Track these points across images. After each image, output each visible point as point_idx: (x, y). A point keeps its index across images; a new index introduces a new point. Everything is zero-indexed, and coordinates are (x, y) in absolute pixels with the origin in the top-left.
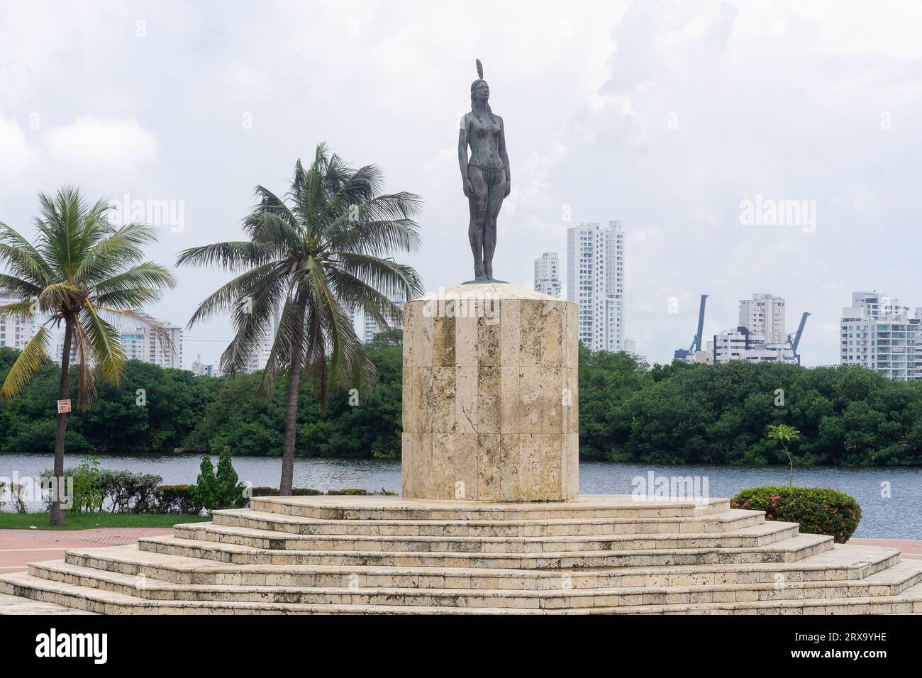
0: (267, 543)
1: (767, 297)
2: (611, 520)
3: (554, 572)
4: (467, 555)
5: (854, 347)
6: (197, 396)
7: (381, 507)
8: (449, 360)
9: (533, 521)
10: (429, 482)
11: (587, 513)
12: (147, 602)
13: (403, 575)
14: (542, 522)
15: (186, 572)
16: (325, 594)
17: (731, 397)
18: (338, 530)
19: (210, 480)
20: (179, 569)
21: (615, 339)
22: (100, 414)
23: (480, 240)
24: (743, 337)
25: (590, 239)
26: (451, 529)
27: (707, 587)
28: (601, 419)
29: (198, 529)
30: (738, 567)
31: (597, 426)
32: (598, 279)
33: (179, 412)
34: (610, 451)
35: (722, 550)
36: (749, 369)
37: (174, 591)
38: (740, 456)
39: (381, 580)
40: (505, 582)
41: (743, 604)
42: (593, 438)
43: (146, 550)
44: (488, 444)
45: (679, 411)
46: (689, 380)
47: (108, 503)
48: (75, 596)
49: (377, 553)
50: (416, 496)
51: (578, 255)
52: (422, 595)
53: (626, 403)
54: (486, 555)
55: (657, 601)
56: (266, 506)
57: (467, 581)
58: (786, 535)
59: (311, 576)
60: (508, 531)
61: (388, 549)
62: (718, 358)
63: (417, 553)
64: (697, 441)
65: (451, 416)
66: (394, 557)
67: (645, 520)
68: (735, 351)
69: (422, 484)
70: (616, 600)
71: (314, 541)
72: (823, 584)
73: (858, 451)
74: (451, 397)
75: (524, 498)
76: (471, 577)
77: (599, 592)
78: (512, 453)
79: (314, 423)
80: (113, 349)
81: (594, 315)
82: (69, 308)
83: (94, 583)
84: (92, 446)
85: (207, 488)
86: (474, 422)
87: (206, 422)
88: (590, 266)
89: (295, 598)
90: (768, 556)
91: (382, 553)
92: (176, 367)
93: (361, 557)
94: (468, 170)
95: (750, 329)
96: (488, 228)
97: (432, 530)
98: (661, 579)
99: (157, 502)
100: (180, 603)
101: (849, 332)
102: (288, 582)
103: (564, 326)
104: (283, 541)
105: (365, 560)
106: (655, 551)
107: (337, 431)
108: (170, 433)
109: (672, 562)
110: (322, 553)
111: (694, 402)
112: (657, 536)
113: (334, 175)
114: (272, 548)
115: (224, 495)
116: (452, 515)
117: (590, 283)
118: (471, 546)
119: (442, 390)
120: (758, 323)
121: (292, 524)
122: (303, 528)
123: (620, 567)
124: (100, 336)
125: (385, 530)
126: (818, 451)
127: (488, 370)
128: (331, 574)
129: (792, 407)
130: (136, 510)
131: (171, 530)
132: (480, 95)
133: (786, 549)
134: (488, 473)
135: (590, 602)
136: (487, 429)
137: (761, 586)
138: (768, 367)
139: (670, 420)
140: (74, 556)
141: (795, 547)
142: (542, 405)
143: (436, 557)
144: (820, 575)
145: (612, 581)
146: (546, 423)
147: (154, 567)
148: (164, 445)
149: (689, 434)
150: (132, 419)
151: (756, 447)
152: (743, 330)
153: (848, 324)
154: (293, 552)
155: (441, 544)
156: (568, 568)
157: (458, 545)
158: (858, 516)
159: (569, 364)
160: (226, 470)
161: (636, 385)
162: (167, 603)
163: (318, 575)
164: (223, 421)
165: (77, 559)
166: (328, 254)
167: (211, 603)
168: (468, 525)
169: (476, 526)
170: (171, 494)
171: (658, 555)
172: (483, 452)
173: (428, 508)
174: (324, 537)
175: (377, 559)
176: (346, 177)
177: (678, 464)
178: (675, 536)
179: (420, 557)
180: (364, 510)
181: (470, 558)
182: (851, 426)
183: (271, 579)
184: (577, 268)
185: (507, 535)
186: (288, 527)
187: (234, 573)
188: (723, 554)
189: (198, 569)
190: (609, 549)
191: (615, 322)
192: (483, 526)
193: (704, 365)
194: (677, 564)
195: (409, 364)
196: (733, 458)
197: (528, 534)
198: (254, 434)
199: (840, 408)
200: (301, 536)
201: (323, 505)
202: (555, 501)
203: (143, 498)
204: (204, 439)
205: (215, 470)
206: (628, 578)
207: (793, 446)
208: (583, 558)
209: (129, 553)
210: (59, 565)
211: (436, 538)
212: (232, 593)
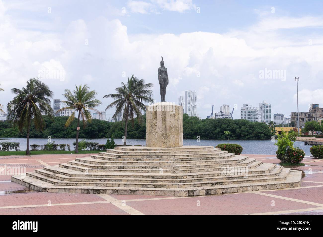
0: (117, 156)
1: (226, 105)
2: (189, 151)
3: (177, 162)
4: (159, 158)
5: (243, 115)
6: (108, 126)
7: (141, 149)
8: (156, 118)
9: (173, 151)
10: (152, 143)
11: (184, 149)
12: (92, 169)
13: (145, 163)
14: (174, 151)
15: (100, 163)
16: (129, 167)
17: (218, 126)
18: (132, 153)
19: (109, 143)
20: (99, 162)
21: (195, 114)
22: (88, 130)
23: (162, 93)
24: (221, 113)
25: (190, 93)
26: (156, 153)
27: (209, 164)
28: (192, 130)
29: (103, 154)
30: (215, 160)
31: (191, 132)
32: (192, 102)
33: (105, 130)
34: (194, 137)
35: (211, 157)
36: (221, 120)
37: (97, 167)
38: (220, 137)
39: (141, 164)
40: (167, 164)
41: (216, 168)
42: (190, 134)
43: (92, 158)
44: (164, 135)
45: (208, 128)
46: (210, 122)
47: (88, 148)
48: (77, 168)
49: (140, 158)
50: (149, 146)
51: (187, 97)
52: (149, 167)
53: (197, 127)
54: (163, 158)
55: (198, 167)
56: (118, 149)
57: (159, 164)
58: (225, 154)
59: (126, 163)
60: (167, 153)
61: (143, 157)
62: (216, 118)
63: (148, 158)
64: (211, 134)
65: (156, 130)
66: (144, 159)
67: (196, 151)
68: (219, 116)
69: (150, 144)
70: (189, 167)
71: (127, 156)
72: (232, 163)
73: (244, 136)
74: (156, 126)
75: (171, 146)
76: (159, 163)
77: (186, 166)
78: (169, 137)
79: (133, 131)
80: (89, 116)
81: (191, 109)
82: (80, 108)
83: (81, 165)
84: (86, 137)
85: (108, 145)
86: (161, 131)
87: (110, 132)
88: (190, 99)
89: (123, 168)
90: (221, 158)
91: (141, 158)
92: (105, 120)
93: (137, 159)
94: (160, 79)
95: (223, 112)
96: (164, 91)
97: (152, 153)
98: (199, 163)
99: (98, 148)
100: (99, 169)
101: (242, 112)
102: (121, 165)
103: (179, 111)
104: (121, 156)
105: (138, 160)
106: (198, 157)
107: (137, 133)
108: (102, 134)
109: (201, 159)
110: (129, 158)
111: (211, 127)
112: (198, 154)
113: (135, 81)
114: (118, 157)
115: (112, 146)
116: (156, 150)
117: (190, 102)
118: (160, 156)
119: (154, 124)
120: (224, 110)
121: (123, 152)
122: (125, 153)
123: (191, 160)
124: (87, 113)
125: (142, 153)
126: (235, 136)
127: (164, 120)
128: (130, 163)
129: (230, 127)
130: (94, 150)
131: (98, 154)
132: (162, 63)
133: (225, 156)
134: (164, 141)
135: (184, 168)
136: (164, 132)
137: (220, 164)
138: (226, 119)
139: (206, 130)
140: (77, 159)
141: (227, 156)
142: (175, 127)
143: (152, 159)
144: (232, 162)
145: (189, 163)
146: (176, 131)
147: (93, 162)
148: (101, 136)
149: (209, 133)
150: (94, 131)
151: (223, 136)
152: (221, 112)
153: (242, 111)
154: (123, 158)
155: (154, 156)
156: (180, 161)
157: (157, 156)
158: (242, 149)
159: (181, 119)
160: (112, 141)
161: (198, 123)
162: (96, 169)
163: (128, 163)
164: (114, 131)
165: (78, 160)
166: (134, 96)
167: (105, 169)
168: (159, 152)
169: (161, 152)
170: (101, 146)
171: (198, 158)
172: (163, 137)
173: (151, 149)
174: (129, 155)
175: (140, 159)
176: (137, 81)
177: (207, 139)
178: (202, 154)
179: (149, 159)
180: (138, 149)
181: (160, 159)
182: (242, 131)
183: (118, 164)
184: (187, 99)
185: (167, 154)
186: (122, 153)
187: (110, 163)
188: (212, 158)
189: (103, 162)
190: (188, 157)
191: (195, 110)
192: (162, 152)
193: (213, 119)
194: (202, 160)
195: (148, 119)
196: (219, 138)
197: (172, 154)
198: (120, 134)
199: (240, 128)
200: (124, 155)
201: (129, 148)
202: (178, 147)
203: (95, 147)
204: (110, 135)
205: (110, 141)
206: (192, 163)
207: (231, 136)
208: (183, 159)
209: (89, 159)
210: (74, 161)
211: (153, 155)
212: (110, 167)
